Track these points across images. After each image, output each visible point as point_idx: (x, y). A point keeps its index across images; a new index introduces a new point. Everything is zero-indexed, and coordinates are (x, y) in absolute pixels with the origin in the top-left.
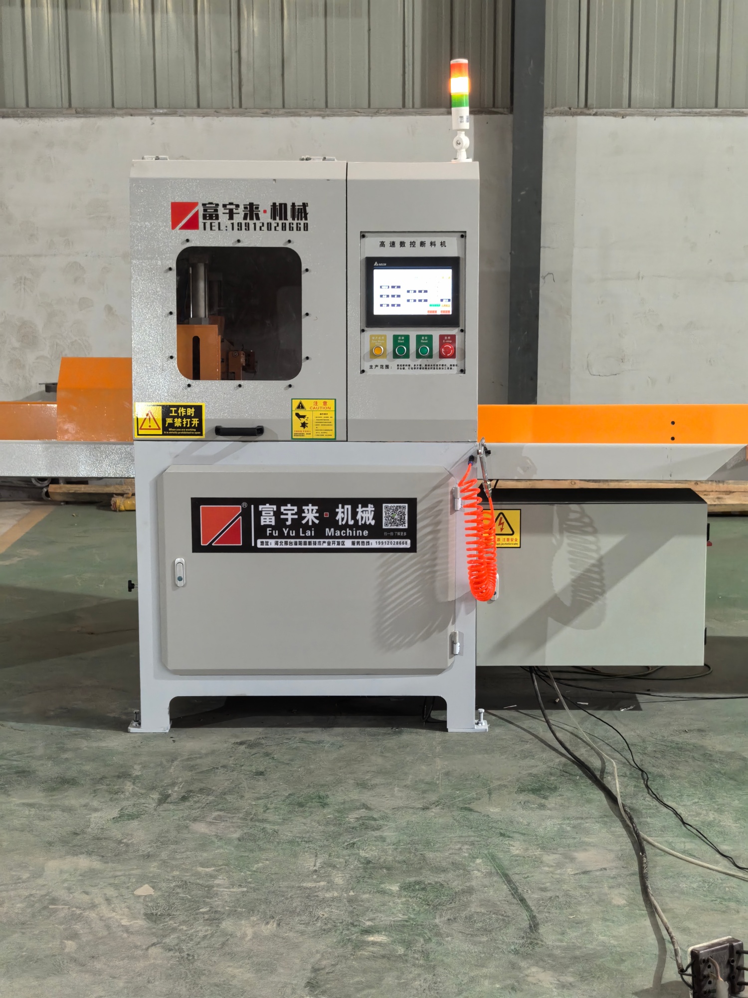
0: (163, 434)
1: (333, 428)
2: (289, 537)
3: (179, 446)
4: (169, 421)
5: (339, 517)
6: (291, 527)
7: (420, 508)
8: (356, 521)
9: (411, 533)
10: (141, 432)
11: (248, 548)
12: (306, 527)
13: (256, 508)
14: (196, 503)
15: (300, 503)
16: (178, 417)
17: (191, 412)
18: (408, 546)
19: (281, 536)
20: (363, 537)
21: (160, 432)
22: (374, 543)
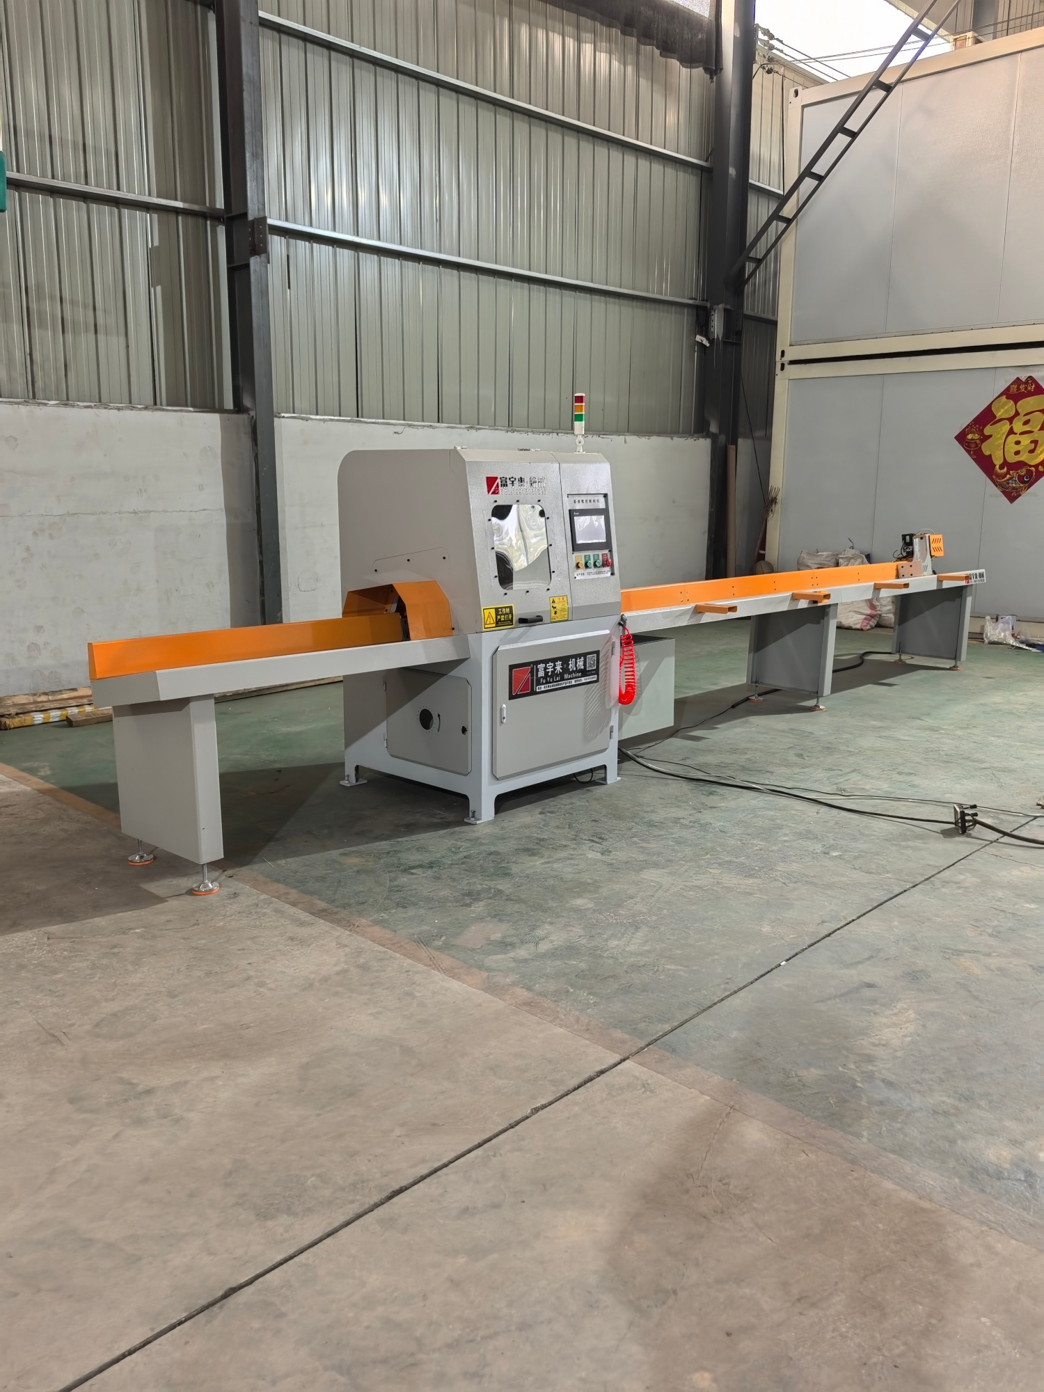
0: (496, 626)
1: (566, 613)
2: (550, 683)
3: (503, 633)
4: (499, 617)
5: (570, 667)
6: (551, 677)
7: (601, 655)
8: (577, 668)
9: (597, 672)
10: (486, 626)
11: (533, 693)
12: (557, 675)
13: (537, 667)
14: (512, 667)
15: (554, 660)
16: (502, 615)
17: (508, 610)
18: (596, 679)
19: (547, 683)
20: (579, 677)
21: (494, 625)
22: (583, 680)
